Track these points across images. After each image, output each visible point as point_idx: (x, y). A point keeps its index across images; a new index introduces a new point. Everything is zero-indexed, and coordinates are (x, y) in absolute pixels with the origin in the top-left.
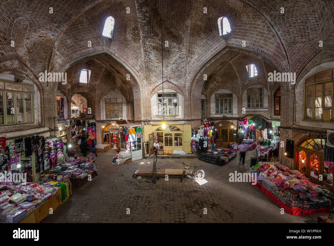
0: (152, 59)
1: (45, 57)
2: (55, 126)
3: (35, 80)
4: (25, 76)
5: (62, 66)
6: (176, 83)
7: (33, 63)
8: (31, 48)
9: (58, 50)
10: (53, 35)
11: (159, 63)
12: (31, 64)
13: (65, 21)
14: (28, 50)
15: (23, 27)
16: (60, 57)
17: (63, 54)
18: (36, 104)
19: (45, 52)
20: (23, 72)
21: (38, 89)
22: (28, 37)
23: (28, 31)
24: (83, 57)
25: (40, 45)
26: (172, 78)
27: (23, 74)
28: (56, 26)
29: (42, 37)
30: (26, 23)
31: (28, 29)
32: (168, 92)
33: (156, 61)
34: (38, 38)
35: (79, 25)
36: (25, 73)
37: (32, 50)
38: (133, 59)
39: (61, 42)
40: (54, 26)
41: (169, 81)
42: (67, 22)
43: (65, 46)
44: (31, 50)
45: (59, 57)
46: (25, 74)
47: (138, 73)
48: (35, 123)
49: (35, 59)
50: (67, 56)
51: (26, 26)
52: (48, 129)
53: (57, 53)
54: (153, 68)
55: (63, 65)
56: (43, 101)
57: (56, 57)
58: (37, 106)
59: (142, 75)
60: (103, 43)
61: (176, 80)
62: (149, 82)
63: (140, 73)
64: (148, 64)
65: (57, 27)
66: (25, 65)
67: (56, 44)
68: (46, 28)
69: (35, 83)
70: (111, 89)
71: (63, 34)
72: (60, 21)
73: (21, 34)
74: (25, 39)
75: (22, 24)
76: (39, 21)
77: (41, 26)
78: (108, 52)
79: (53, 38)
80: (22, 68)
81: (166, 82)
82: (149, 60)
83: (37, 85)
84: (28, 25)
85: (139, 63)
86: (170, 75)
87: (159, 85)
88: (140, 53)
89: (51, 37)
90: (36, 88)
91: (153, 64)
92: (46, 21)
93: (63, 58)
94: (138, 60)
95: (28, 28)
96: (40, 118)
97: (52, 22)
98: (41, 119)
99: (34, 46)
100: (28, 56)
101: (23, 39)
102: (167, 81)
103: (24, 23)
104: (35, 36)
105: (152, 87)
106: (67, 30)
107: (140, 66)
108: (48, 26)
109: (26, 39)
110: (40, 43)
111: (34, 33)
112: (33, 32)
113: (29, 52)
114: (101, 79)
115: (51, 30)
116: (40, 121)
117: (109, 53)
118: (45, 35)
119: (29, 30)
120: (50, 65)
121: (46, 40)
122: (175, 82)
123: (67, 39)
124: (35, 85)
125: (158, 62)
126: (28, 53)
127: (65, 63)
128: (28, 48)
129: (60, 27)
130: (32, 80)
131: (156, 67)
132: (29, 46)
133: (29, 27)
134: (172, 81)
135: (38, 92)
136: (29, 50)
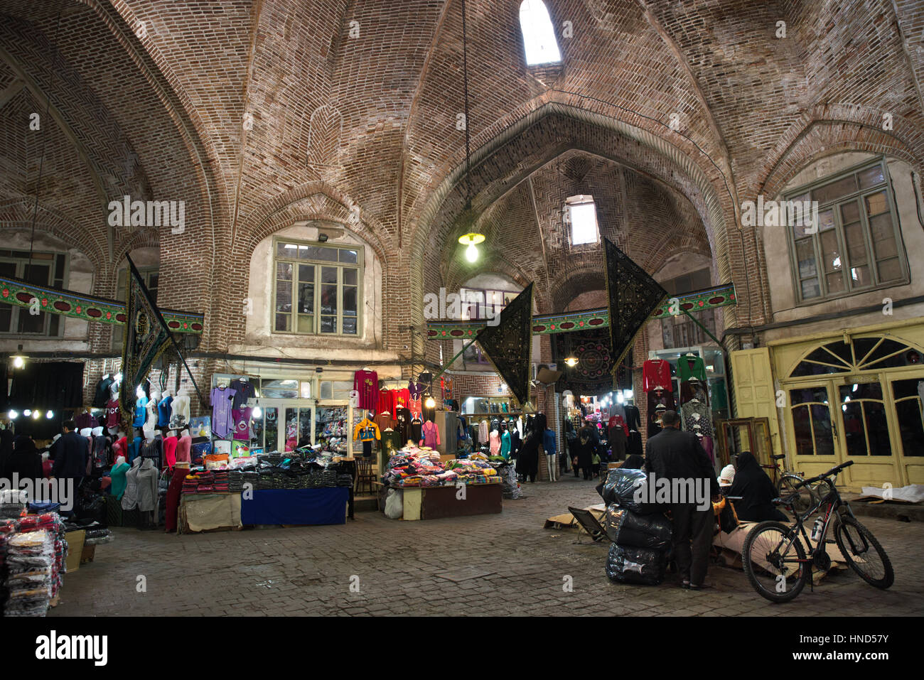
0: (728, 59)
1: (388, 176)
2: (413, 349)
3: (367, 235)
4: (341, 227)
5: (433, 188)
6: (862, 110)
7: (361, 197)
8: (354, 163)
9: (416, 151)
10: (398, 119)
11: (762, 62)
12: (356, 198)
13: (413, 74)
14: (346, 169)
15: (330, 123)
16: (426, 166)
17: (431, 157)
18: (368, 291)
19: (386, 164)
20: (336, 219)
21: (376, 255)
22: (344, 142)
23: (341, 129)
24: (484, 149)
25: (373, 152)
26: (836, 101)
27: (337, 224)
28: (398, 95)
29: (374, 130)
30: (334, 114)
31: (342, 125)
32: (835, 170)
33: (747, 61)
34: (365, 137)
35: (451, 66)
36: (340, 220)
37: (357, 166)
38: (651, 94)
39: (420, 128)
40: (395, 95)
41: (825, 117)
42: (419, 72)
43: (433, 133)
44: (354, 167)
45: (422, 168)
46: (341, 223)
47: (688, 137)
48: (363, 339)
49: (365, 185)
50: (443, 159)
51: (335, 119)
52: (396, 357)
53: (416, 158)
54: (746, 94)
55: (435, 185)
56: (388, 284)
57: (415, 168)
58: (371, 297)
59: (704, 140)
60: (537, 85)
61: (860, 100)
62: (743, 157)
63: (695, 137)
64: (717, 87)
65: (401, 95)
66: (341, 204)
67: (407, 136)
68: (378, 109)
69: (367, 242)
70: (670, 242)
71: (418, 107)
72: (403, 80)
73: (328, 139)
74: (338, 147)
75: (327, 119)
76: (361, 99)
77: (366, 108)
78: (556, 107)
79: (399, 125)
80: (334, 210)
81: (816, 128)
82: (715, 73)
83: (372, 246)
84: (339, 116)
85: (681, 100)
86: (825, 91)
87: (782, 156)
88: (668, 59)
89: (395, 125)
90: (369, 253)
91: (737, 79)
92: (375, 92)
93: (433, 166)
94: (670, 90)
95: (342, 122)
96: (379, 328)
97: (386, 89)
98: (383, 329)
99: (359, 156)
100: (348, 181)
101: (335, 148)
102: (815, 122)
103: (330, 114)
104: (360, 134)
105: (756, 175)
106: (425, 92)
107: (687, 110)
108: (381, 103)
109: (341, 145)
110: (372, 147)
111: (356, 128)
112: (353, 127)
113: (350, 173)
114: (630, 216)
115: (390, 107)
116: (379, 334)
117: (563, 109)
118: (381, 125)
119: (344, 126)
120: (403, 192)
121: (385, 135)
122: (853, 111)
123: (433, 115)
124: (368, 248)
125: (758, 58)
126: (347, 175)
127: (440, 178)
128: (347, 165)
129: (407, 92)
130: (360, 235)
131: (757, 83)
132: (349, 160)
133: (342, 119)
134: (837, 111)
135: (377, 263)
136: (350, 168)
